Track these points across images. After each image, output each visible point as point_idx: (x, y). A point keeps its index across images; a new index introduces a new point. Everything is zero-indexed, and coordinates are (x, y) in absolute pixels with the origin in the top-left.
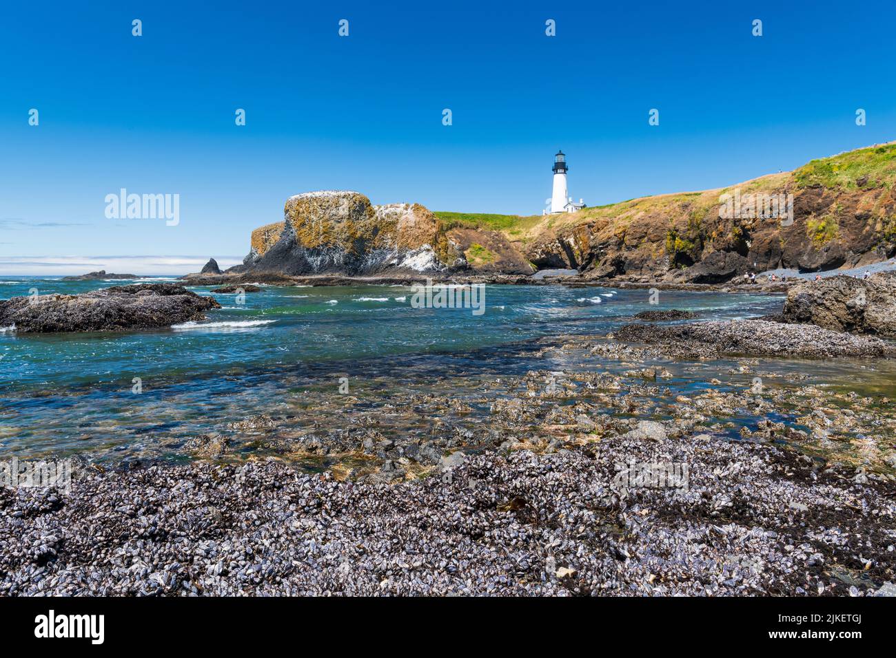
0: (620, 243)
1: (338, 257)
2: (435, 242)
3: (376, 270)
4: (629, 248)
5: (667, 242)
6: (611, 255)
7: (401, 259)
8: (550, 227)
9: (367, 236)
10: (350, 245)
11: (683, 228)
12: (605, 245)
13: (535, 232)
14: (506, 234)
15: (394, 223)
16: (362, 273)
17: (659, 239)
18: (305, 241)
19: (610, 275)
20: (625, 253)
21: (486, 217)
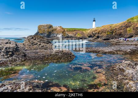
0: (99, 33)
1: (46, 35)
2: (63, 32)
3: (52, 37)
4: (100, 34)
5: (107, 33)
6: (97, 35)
7: (57, 35)
8: (91, 31)
9: (51, 31)
10: (48, 33)
11: (109, 31)
12: (96, 33)
13: (89, 31)
14: (84, 32)
15: (56, 29)
16: (50, 38)
17: (105, 32)
18: (40, 32)
19: (96, 39)
20: (99, 35)
21: (81, 29)
